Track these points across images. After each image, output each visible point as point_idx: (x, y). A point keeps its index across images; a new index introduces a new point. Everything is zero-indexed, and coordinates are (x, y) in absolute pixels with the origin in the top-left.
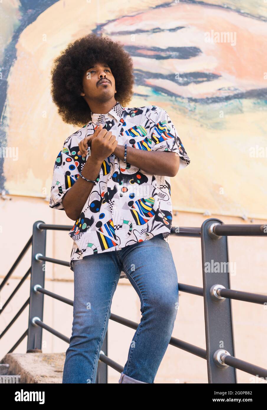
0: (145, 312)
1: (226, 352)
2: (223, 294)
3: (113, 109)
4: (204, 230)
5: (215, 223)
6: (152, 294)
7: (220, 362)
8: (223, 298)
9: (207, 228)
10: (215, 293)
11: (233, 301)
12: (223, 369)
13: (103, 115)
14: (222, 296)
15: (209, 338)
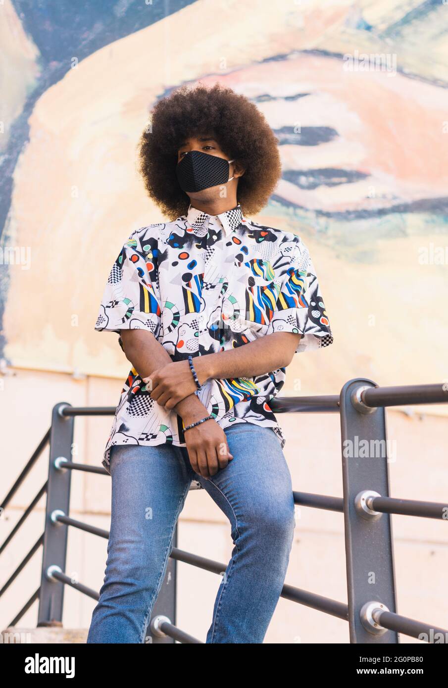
0: (241, 536)
1: (382, 606)
2: (377, 506)
3: (227, 212)
4: (346, 397)
5: (364, 385)
6: (251, 505)
7: (372, 623)
8: (377, 513)
9: (350, 395)
10: (363, 504)
11: (395, 517)
12: (376, 636)
13: (208, 215)
14: (376, 509)
15: (352, 581)
